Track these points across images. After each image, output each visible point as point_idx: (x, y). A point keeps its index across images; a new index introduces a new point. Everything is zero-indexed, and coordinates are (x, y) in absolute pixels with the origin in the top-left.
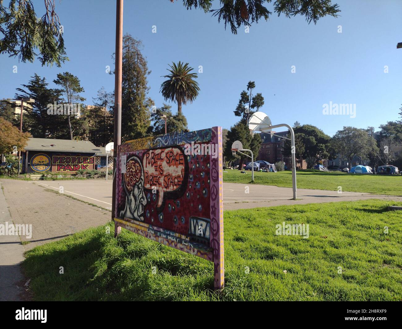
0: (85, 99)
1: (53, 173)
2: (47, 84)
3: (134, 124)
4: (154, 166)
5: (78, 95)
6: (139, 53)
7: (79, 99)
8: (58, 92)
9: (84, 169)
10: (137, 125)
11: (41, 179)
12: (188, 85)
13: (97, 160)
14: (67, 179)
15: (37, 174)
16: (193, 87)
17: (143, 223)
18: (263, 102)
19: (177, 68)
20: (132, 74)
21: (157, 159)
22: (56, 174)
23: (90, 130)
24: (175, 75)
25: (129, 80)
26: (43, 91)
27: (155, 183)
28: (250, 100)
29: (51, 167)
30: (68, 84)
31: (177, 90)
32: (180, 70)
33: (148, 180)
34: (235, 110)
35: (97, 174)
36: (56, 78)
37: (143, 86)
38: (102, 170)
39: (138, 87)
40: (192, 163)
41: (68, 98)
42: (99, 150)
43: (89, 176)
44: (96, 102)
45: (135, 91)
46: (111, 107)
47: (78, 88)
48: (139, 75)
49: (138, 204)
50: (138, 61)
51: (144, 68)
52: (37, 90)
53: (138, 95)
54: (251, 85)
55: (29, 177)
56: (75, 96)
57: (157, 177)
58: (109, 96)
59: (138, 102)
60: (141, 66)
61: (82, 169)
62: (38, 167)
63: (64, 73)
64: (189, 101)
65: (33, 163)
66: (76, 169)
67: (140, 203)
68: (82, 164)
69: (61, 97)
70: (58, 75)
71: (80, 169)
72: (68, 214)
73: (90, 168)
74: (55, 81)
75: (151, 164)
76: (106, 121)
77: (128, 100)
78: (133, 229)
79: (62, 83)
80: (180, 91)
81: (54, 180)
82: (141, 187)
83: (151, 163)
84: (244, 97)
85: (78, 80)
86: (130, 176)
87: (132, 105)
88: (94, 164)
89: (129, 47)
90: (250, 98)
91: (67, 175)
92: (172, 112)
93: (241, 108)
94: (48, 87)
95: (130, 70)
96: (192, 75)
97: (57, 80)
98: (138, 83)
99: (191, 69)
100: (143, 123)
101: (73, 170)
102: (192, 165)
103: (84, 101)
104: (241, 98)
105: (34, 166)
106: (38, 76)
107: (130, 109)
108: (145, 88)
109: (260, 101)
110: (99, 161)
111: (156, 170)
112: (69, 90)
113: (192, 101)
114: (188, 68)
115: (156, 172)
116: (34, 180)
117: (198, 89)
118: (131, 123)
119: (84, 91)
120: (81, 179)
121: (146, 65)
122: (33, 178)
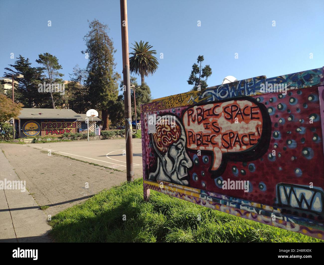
0: (63, 75)
1: (42, 137)
2: (30, 64)
3: (105, 94)
4: (202, 124)
5: (57, 72)
6: (106, 35)
7: (58, 75)
8: (40, 69)
9: (68, 132)
10: (107, 95)
11: (33, 142)
12: (149, 60)
13: (79, 125)
14: (55, 141)
15: (29, 138)
16: (153, 62)
17: (190, 188)
18: (211, 72)
19: (139, 46)
20: (101, 52)
21: (207, 116)
22: (45, 138)
23: (69, 100)
24: (138, 52)
25: (99, 58)
26: (27, 70)
27: (207, 143)
28: (200, 71)
29: (41, 133)
30: (48, 63)
31: (140, 65)
32: (141, 48)
33: (194, 140)
34: (189, 80)
35: (80, 136)
36: (38, 58)
37: (110, 62)
38: (83, 133)
39: (107, 64)
40: (277, 116)
41: (49, 74)
42: (80, 116)
43: (73, 138)
44: (72, 77)
45: (104, 67)
46: (85, 81)
47: (57, 66)
48: (107, 54)
49: (178, 166)
50: (106, 42)
51: (111, 48)
52: (22, 69)
53: (107, 70)
54: (200, 59)
55: (22, 141)
56: (55, 72)
57: (209, 136)
58: (82, 72)
59: (107, 76)
60: (108, 46)
61: (67, 133)
62: (30, 132)
63: (44, 54)
64: (150, 73)
65: (25, 129)
66: (61, 133)
67: (181, 166)
68: (66, 128)
69: (42, 74)
70: (39, 55)
71: (65, 132)
72: (75, 175)
73: (73, 131)
74: (37, 61)
75: (196, 122)
76: (82, 93)
77: (99, 75)
78: (174, 194)
79: (43, 62)
80: (142, 65)
81: (44, 143)
82: (181, 148)
83: (196, 120)
84: (195, 69)
85: (56, 59)
86: (162, 136)
87: (102, 78)
88: (76, 128)
89: (97, 31)
90: (200, 69)
91: (55, 138)
92: (137, 83)
93: (193, 78)
94: (32, 66)
95: (99, 49)
96: (151, 52)
97: (39, 59)
98: (106, 60)
99: (150, 46)
100: (112, 93)
101: (59, 134)
102: (278, 119)
103: (63, 76)
104: (192, 70)
105: (26, 132)
106: (23, 57)
107: (101, 82)
108: (113, 64)
109: (208, 71)
110: (80, 126)
111: (207, 128)
112: (49, 68)
113: (153, 73)
114: (148, 46)
115: (206, 130)
116: (28, 144)
117: (157, 63)
118: (102, 94)
119: (62, 69)
120: (67, 141)
121: (113, 45)
122: (26, 141)
